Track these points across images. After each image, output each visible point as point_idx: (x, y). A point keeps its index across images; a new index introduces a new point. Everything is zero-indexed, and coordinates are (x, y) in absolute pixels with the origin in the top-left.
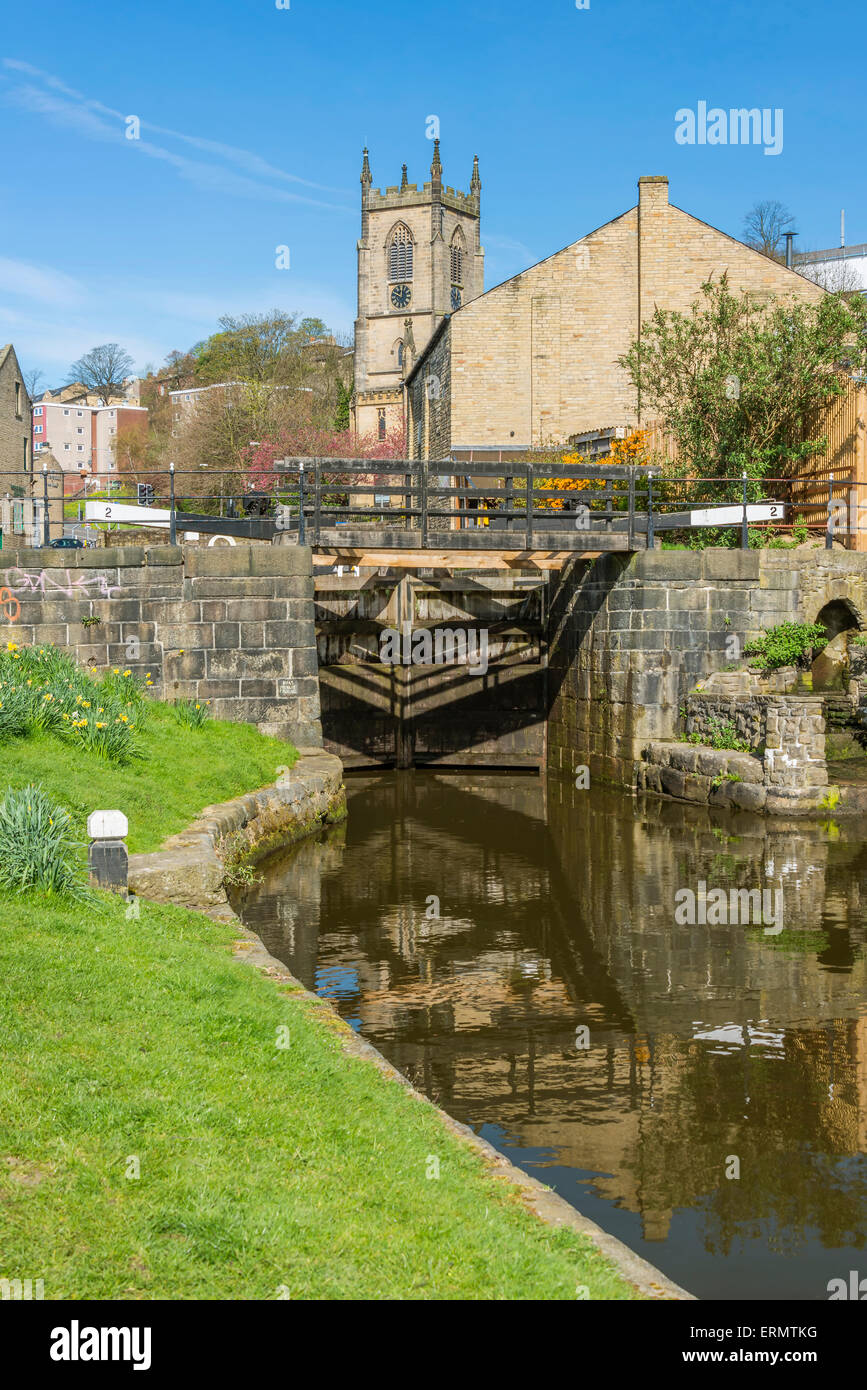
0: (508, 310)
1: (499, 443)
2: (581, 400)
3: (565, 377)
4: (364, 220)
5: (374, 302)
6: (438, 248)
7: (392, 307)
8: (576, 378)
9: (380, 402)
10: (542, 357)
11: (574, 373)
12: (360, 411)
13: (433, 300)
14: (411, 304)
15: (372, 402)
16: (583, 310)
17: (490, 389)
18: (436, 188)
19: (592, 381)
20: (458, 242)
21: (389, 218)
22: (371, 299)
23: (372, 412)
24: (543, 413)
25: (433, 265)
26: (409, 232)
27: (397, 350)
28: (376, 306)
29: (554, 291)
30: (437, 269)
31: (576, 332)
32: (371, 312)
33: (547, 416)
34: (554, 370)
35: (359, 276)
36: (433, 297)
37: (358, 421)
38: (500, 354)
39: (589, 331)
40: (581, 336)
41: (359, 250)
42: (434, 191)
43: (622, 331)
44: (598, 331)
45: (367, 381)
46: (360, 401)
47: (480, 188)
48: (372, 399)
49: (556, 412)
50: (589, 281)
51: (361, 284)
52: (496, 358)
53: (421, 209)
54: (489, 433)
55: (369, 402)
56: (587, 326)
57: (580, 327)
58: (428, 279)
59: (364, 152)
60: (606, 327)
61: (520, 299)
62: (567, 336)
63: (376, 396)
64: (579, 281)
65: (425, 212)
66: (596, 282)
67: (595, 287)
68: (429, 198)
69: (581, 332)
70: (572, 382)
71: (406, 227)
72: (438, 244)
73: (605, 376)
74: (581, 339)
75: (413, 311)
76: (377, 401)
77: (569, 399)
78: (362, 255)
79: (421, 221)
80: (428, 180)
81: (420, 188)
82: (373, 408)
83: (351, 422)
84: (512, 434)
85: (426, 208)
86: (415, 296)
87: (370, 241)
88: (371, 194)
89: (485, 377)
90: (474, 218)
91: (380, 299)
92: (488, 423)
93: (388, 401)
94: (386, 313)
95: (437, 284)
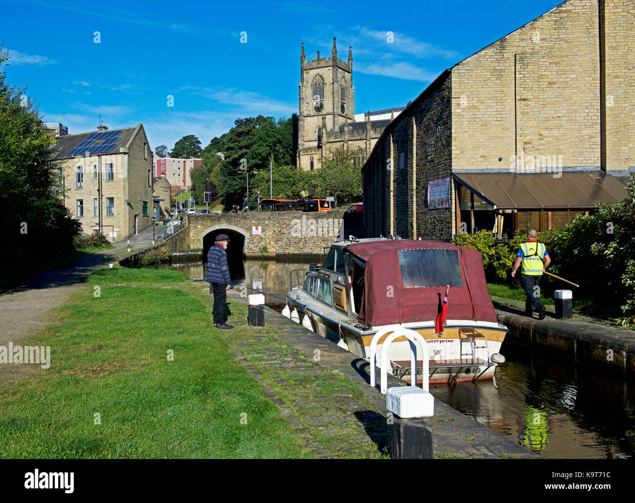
0: (496, 64)
1: (490, 167)
2: (555, 133)
3: (542, 116)
4: (302, 74)
5: (307, 110)
6: (336, 86)
7: (315, 112)
8: (550, 115)
9: (311, 153)
10: (524, 100)
11: (548, 112)
12: (302, 158)
13: (333, 108)
14: (323, 111)
15: (307, 153)
16: (555, 63)
17: (482, 125)
18: (334, 59)
19: (564, 118)
20: (343, 83)
21: (313, 73)
22: (305, 108)
23: (308, 158)
24: (525, 143)
25: (333, 93)
26: (323, 79)
27: (317, 131)
28: (308, 112)
29: (533, 49)
30: (335, 95)
31: (550, 80)
32: (305, 114)
33: (529, 146)
34: (534, 110)
35: (300, 98)
36: (333, 107)
37: (301, 162)
38: (490, 99)
39: (561, 80)
40: (554, 83)
41: (300, 87)
42: (333, 60)
43: (587, 79)
44: (567, 80)
45: (303, 144)
46: (302, 153)
47: (352, 60)
48: (307, 152)
49: (536, 143)
50: (560, 41)
51: (301, 102)
52: (486, 101)
53: (328, 68)
54: (482, 159)
55: (306, 154)
56: (559, 76)
57: (554, 77)
58: (331, 99)
59: (302, 44)
60: (574, 76)
61: (506, 55)
62: (544, 85)
63: (309, 151)
64: (552, 41)
65: (330, 70)
66: (566, 42)
67: (564, 45)
68: (331, 64)
69: (554, 80)
70: (547, 120)
71: (321, 76)
72: (335, 83)
73: (574, 115)
74: (554, 86)
75: (325, 113)
76: (310, 153)
77: (545, 133)
78: (301, 89)
79: (328, 73)
80: (331, 56)
81: (327, 59)
82: (307, 156)
83: (298, 163)
84: (500, 160)
85: (330, 68)
86: (325, 107)
87: (305, 83)
88: (305, 62)
89: (478, 116)
90: (350, 73)
91: (309, 108)
92: (481, 152)
93: (314, 153)
94: (312, 114)
95: (335, 101)
